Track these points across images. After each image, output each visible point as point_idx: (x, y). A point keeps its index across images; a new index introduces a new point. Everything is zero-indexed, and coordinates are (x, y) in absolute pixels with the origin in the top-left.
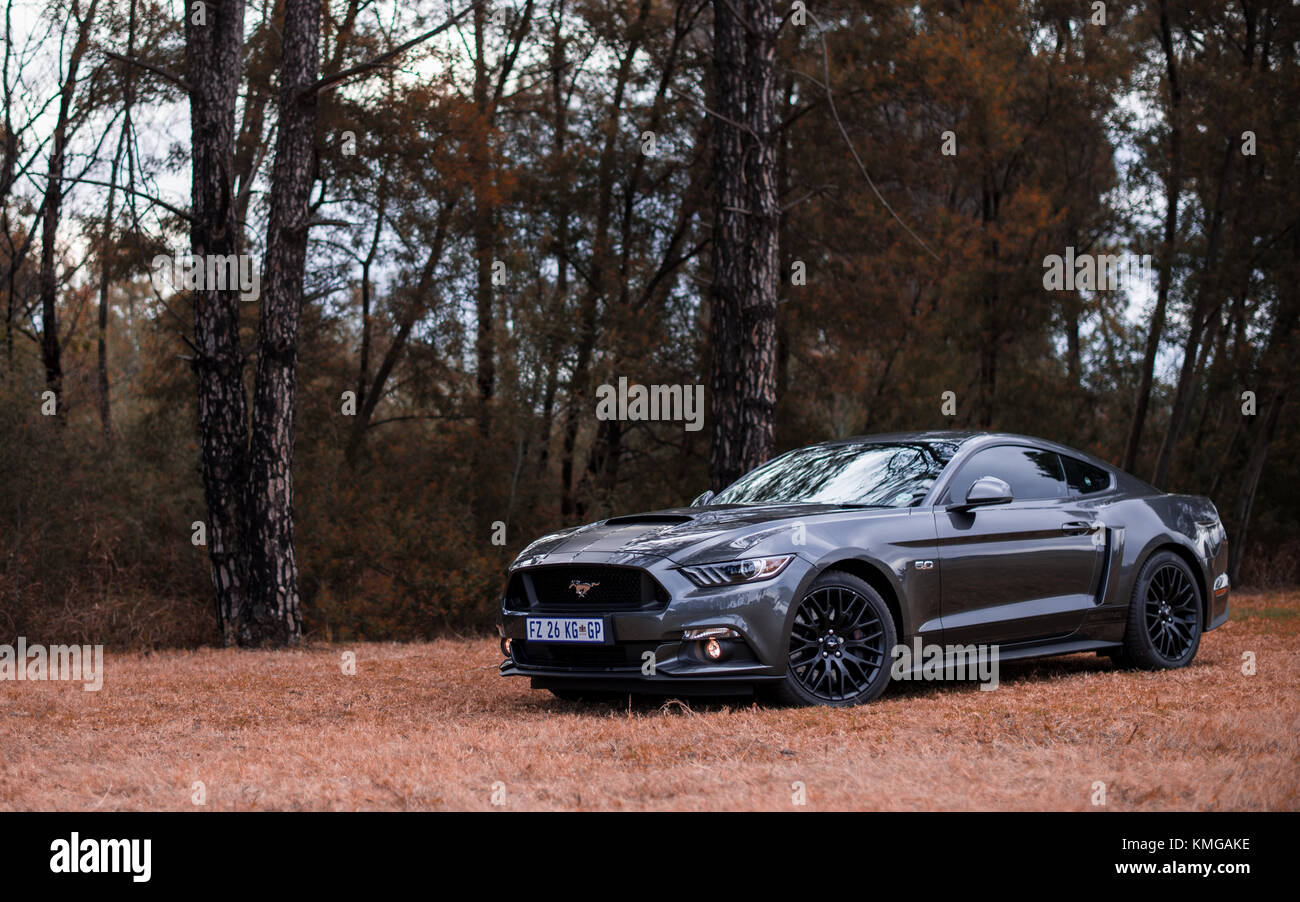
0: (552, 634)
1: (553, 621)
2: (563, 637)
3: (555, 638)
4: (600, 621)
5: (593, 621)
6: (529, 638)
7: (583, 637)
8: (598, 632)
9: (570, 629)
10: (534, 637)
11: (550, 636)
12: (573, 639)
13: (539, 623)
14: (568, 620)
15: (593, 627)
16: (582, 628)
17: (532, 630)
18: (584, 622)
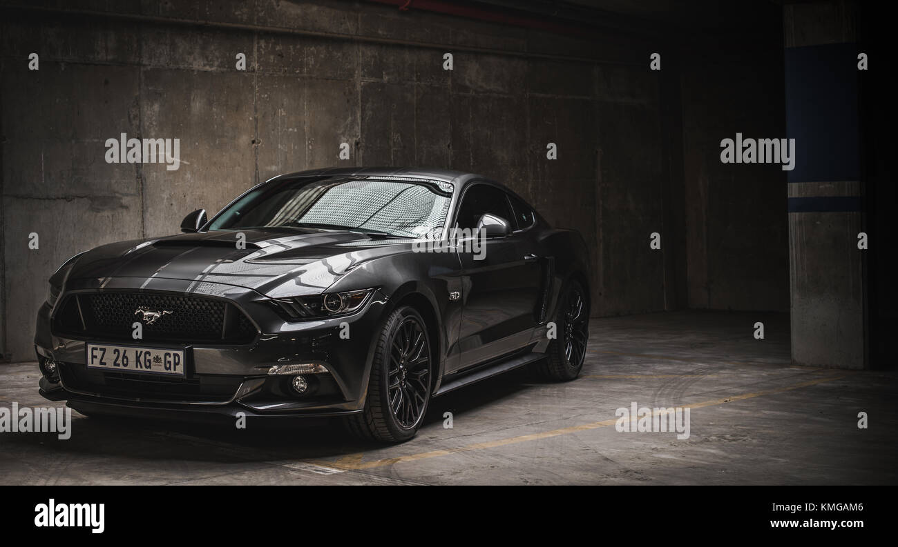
0: (120, 362)
1: (121, 349)
2: (132, 366)
3: (121, 367)
4: (181, 353)
5: (172, 352)
6: (90, 365)
7: (159, 368)
8: (176, 364)
9: (142, 358)
10: (97, 364)
11: (115, 364)
12: (144, 369)
13: (104, 350)
14: (139, 350)
15: (172, 359)
16: (157, 359)
17: (94, 357)
18: (161, 353)
